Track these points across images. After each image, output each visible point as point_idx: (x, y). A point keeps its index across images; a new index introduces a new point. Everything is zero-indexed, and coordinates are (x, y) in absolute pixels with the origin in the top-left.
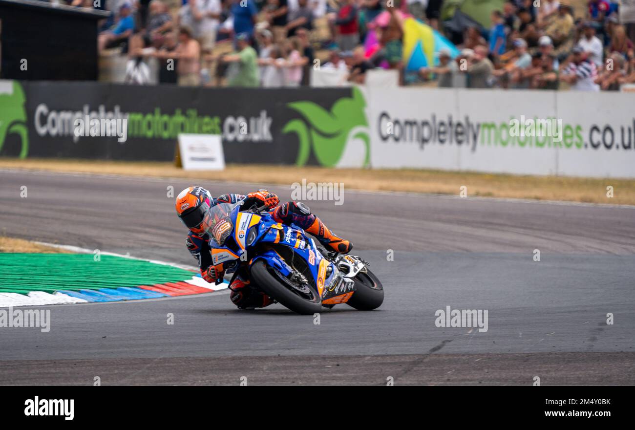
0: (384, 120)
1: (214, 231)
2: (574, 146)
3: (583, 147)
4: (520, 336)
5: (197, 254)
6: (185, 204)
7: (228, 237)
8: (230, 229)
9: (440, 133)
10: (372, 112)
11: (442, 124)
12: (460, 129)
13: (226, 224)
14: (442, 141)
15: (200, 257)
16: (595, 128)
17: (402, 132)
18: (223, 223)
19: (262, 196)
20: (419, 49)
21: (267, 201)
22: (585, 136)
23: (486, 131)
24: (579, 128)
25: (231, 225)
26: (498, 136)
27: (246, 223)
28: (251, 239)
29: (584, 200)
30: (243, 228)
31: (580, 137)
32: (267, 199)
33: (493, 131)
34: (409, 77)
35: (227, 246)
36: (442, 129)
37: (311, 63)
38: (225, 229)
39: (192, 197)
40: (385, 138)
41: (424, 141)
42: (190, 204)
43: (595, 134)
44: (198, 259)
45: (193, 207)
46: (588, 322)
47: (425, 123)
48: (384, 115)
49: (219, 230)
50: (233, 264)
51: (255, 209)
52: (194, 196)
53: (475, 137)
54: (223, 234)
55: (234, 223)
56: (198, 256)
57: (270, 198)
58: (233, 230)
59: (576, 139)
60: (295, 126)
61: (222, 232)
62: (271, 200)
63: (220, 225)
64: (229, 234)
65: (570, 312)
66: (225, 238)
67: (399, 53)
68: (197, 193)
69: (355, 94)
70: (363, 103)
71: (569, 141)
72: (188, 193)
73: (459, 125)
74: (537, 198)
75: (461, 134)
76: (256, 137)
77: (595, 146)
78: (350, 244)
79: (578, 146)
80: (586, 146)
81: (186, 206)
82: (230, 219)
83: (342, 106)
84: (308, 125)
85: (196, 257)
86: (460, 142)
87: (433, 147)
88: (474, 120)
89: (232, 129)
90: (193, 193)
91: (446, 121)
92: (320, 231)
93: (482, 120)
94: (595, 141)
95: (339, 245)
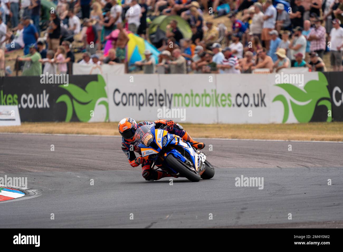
0: (117, 93)
1: (143, 139)
2: (227, 106)
3: (232, 106)
4: (197, 218)
5: (128, 152)
6: (125, 127)
7: (152, 142)
8: (152, 138)
9: (150, 100)
10: (109, 89)
11: (151, 94)
12: (161, 98)
13: (149, 135)
14: (151, 105)
15: (129, 154)
16: (238, 95)
17: (128, 100)
18: (148, 135)
19: (163, 122)
20: (136, 51)
21: (169, 123)
22: (233, 99)
23: (176, 98)
24: (229, 95)
25: (153, 136)
26: (184, 101)
27: (161, 134)
28: (164, 143)
29: (233, 137)
30: (160, 137)
31: (230, 100)
32: (168, 122)
33: (180, 98)
34: (131, 68)
35: (151, 147)
36: (151, 98)
37: (73, 60)
38: (149, 138)
39: (128, 123)
40: (117, 104)
41: (141, 105)
42: (128, 127)
43: (239, 98)
44: (128, 155)
45: (130, 129)
46: (235, 208)
47: (141, 94)
48: (117, 90)
49: (146, 139)
50: (155, 156)
51: (162, 128)
52: (129, 123)
53: (170, 102)
54: (149, 141)
55: (154, 134)
56: (128, 153)
57: (170, 122)
58: (154, 138)
59: (228, 102)
60: (64, 98)
61: (148, 140)
62: (170, 123)
63: (146, 136)
64: (152, 140)
65: (225, 203)
66: (150, 143)
67: (125, 54)
68: (131, 121)
69: (99, 78)
70: (104, 84)
71: (224, 103)
72: (126, 121)
73: (161, 95)
74: (207, 137)
75: (163, 100)
76: (40, 106)
77: (239, 106)
78: (204, 144)
79: (230, 106)
80: (234, 105)
81: (126, 128)
82: (151, 133)
83: (91, 86)
84: (71, 97)
85: (127, 154)
86: (162, 105)
87: (145, 108)
88: (169, 92)
89: (25, 101)
90: (129, 121)
91: (153, 93)
92: (188, 139)
93: (174, 93)
94: (239, 103)
95: (198, 145)
